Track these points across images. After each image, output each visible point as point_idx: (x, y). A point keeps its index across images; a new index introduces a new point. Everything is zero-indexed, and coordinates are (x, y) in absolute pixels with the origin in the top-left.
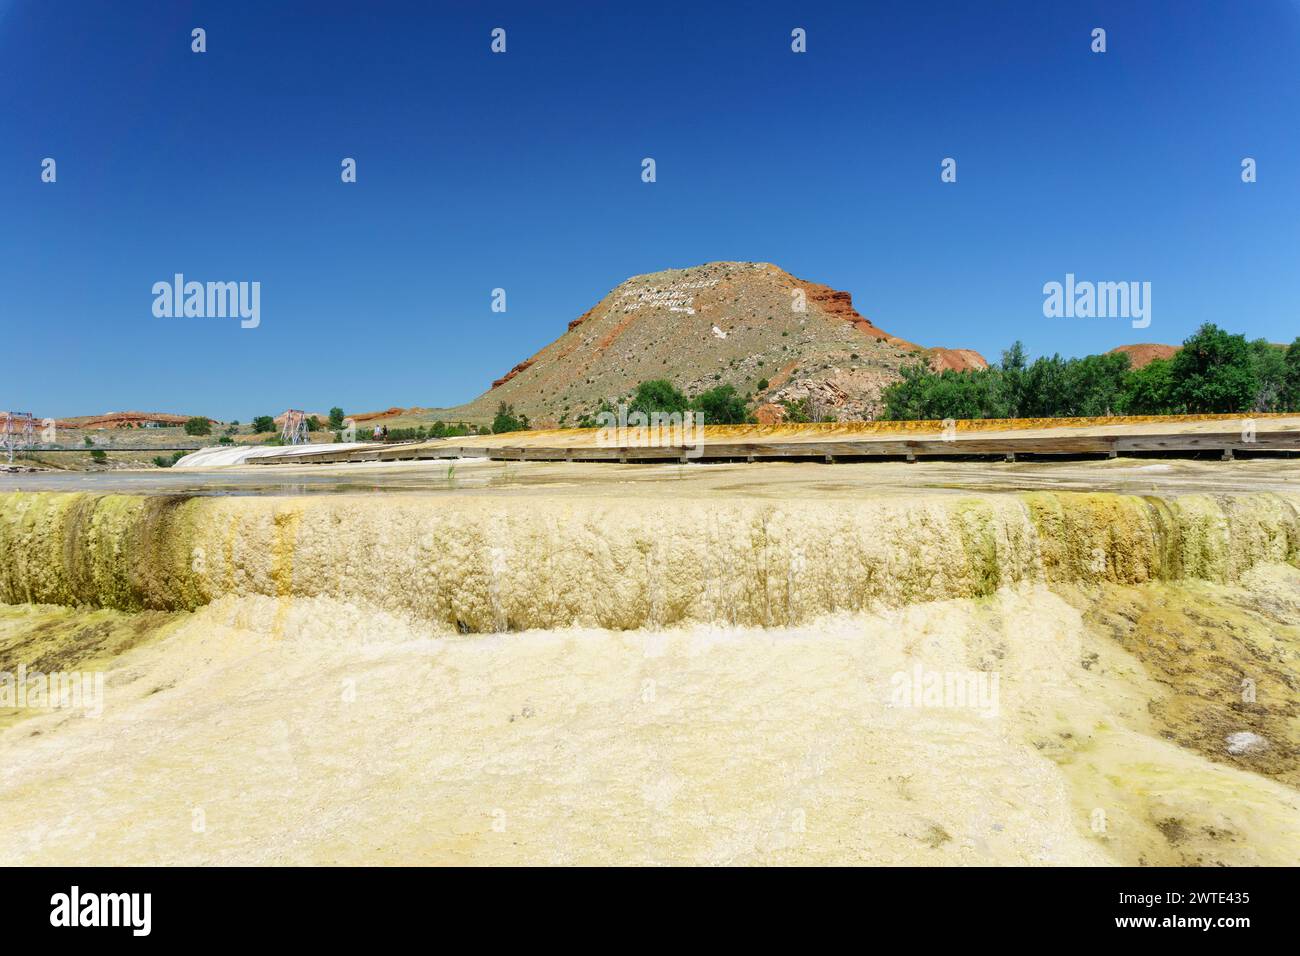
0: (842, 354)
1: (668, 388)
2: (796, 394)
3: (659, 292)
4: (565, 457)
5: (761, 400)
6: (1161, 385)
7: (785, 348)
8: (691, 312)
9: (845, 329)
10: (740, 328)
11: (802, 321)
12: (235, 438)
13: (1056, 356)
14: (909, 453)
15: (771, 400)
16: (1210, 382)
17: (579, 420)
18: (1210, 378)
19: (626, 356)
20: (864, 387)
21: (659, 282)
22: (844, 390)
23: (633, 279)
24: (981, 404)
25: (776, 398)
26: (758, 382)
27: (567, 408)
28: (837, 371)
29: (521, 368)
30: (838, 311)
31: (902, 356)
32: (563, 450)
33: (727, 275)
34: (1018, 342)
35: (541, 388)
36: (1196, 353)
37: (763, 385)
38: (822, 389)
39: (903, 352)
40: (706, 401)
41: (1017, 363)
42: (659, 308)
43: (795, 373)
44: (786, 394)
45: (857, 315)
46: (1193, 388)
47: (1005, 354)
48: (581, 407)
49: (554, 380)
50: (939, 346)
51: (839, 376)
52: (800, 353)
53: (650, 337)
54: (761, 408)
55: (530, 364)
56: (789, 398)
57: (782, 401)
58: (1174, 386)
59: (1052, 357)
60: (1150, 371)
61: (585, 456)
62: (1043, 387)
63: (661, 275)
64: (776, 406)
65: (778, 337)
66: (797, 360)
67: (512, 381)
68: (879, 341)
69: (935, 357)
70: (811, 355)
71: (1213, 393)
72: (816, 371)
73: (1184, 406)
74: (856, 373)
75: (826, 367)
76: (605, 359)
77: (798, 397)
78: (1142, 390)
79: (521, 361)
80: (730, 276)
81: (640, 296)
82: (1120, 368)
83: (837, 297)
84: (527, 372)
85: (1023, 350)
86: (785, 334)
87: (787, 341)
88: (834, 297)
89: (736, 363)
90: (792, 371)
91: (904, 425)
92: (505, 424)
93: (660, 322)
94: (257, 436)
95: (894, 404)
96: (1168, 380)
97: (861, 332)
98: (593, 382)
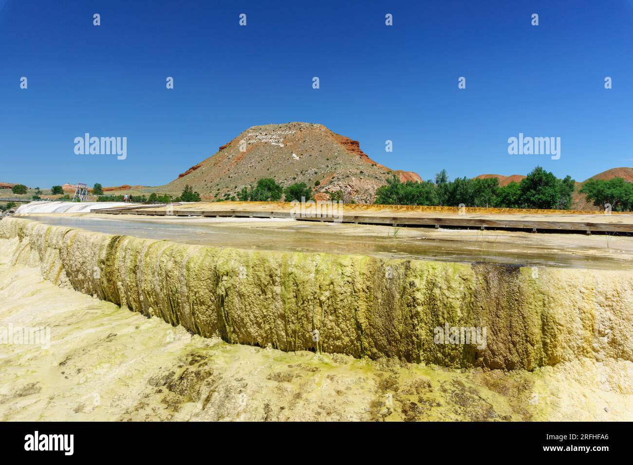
0: (356, 171)
1: (273, 183)
2: (334, 189)
3: (266, 135)
4: (353, 221)
5: (316, 191)
6: (515, 194)
7: (328, 166)
8: (282, 146)
9: (357, 159)
10: (306, 155)
11: (336, 154)
12: (42, 196)
13: (465, 178)
14: (587, 229)
15: (321, 191)
16: (539, 194)
17: (225, 196)
18: (539, 192)
19: (249, 166)
20: (366, 187)
21: (266, 130)
22: (356, 188)
23: (253, 127)
24: (427, 199)
25: (324, 190)
26: (315, 182)
27: (219, 190)
28: (354, 179)
29: (194, 168)
30: (353, 150)
31: (384, 173)
32: (352, 217)
33: (300, 129)
34: (444, 170)
35: (205, 179)
36: (532, 180)
37: (317, 184)
38: (346, 187)
39: (385, 172)
40: (291, 190)
41: (443, 180)
42: (266, 143)
43: (333, 178)
44: (329, 189)
45: (362, 152)
46: (531, 196)
47: (438, 175)
48: (225, 190)
49: (211, 175)
50: (401, 169)
51: (354, 181)
52: (335, 169)
53: (261, 157)
54: (316, 195)
55: (199, 167)
56: (330, 191)
57: (327, 192)
58: (521, 195)
59: (463, 178)
60: (510, 187)
61: (367, 221)
62: (458, 192)
63: (267, 127)
64: (324, 194)
65: (324, 160)
66: (334, 172)
67: (189, 175)
68: (373, 165)
69: (399, 175)
70: (341, 170)
71: (539, 199)
72: (343, 178)
73: (526, 204)
74: (362, 180)
75: (348, 176)
76: (238, 166)
77: (335, 190)
78: (506, 196)
79: (194, 165)
80: (302, 129)
81: (257, 136)
82: (494, 185)
83: (353, 143)
84: (198, 170)
85: (446, 173)
86: (327, 160)
87: (329, 163)
88: (351, 143)
89: (304, 172)
90: (331, 177)
91: (435, 208)
92: (189, 196)
93: (266, 150)
94: (54, 196)
95: (383, 196)
96: (519, 192)
97: (363, 161)
98: (232, 177)
